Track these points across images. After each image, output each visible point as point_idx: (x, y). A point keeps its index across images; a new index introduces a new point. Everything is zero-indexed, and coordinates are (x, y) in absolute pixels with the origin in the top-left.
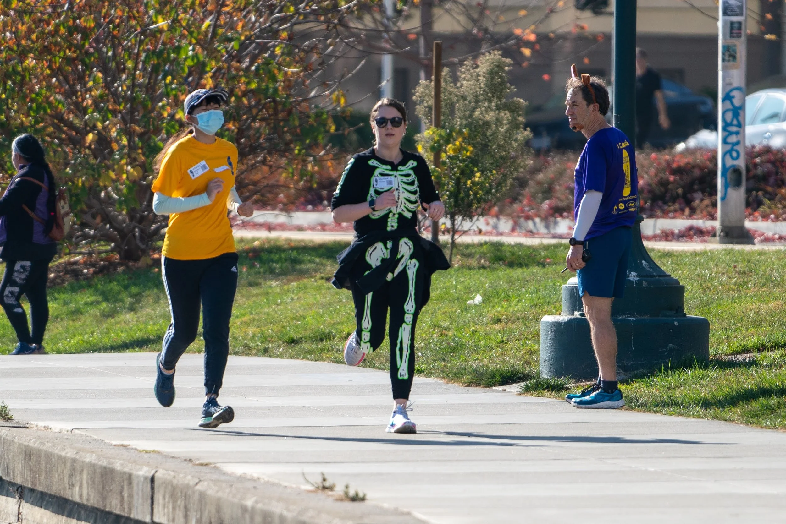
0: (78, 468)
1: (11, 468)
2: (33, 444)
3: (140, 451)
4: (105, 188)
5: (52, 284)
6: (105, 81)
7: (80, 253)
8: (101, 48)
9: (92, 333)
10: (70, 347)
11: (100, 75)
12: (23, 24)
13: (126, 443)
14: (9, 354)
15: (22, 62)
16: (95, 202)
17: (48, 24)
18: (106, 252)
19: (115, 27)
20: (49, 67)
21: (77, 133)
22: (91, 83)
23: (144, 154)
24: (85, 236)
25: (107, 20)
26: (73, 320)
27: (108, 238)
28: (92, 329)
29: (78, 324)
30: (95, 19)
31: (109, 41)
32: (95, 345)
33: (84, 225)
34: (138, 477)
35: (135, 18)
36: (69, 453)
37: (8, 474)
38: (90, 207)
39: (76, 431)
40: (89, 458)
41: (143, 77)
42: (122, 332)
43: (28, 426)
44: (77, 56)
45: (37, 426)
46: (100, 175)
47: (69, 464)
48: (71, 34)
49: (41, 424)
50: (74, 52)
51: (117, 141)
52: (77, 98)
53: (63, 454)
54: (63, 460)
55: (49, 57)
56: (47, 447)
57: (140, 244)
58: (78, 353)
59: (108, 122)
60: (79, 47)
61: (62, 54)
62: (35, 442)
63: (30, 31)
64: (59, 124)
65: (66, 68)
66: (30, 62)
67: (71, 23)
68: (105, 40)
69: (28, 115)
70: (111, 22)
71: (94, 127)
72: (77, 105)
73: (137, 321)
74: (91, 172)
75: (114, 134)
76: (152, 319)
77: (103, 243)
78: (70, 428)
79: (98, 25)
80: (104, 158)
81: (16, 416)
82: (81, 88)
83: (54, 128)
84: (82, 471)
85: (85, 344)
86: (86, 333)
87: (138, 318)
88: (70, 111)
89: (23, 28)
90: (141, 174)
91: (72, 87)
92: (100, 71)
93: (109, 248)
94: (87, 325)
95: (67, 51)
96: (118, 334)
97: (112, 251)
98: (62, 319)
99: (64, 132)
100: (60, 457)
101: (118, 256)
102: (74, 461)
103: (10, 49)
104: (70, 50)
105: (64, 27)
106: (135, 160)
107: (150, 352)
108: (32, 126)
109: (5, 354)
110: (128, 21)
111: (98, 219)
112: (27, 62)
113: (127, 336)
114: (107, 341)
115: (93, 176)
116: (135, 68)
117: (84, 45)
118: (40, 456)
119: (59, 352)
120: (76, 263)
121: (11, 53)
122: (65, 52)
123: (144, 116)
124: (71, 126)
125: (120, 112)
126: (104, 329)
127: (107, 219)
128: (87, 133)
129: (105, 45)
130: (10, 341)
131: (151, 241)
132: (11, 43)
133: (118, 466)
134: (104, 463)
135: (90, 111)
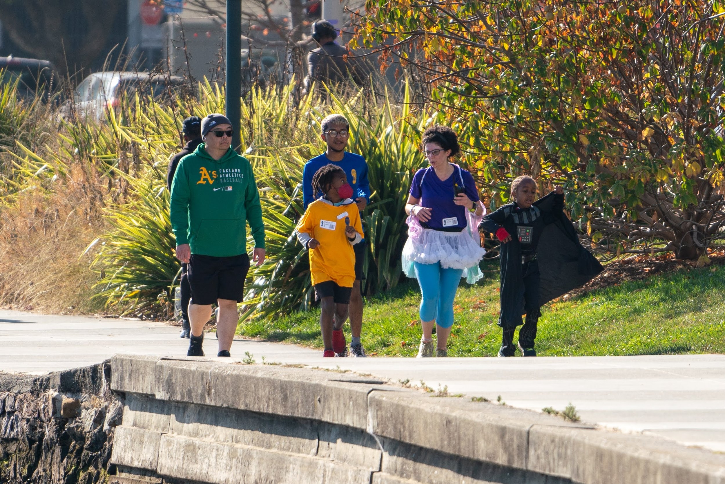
0: (652, 468)
1: (581, 469)
2: (604, 445)
3: (715, 453)
4: (662, 183)
5: (606, 284)
6: (663, 74)
7: (634, 252)
8: (658, 39)
9: (650, 334)
10: (627, 349)
11: (657, 67)
12: (577, 15)
13: (699, 444)
14: (564, 356)
15: (576, 52)
16: (650, 199)
17: (604, 14)
18: (662, 250)
19: (673, 17)
20: (606, 59)
21: (632, 128)
22: (647, 75)
23: (703, 149)
24: (641, 234)
25: (665, 10)
26: (630, 321)
27: (664, 237)
28: (650, 331)
29: (634, 325)
30: (653, 9)
31: (666, 32)
32: (653, 347)
33: (639, 222)
34: (715, 478)
35: (694, 7)
36: (642, 454)
37: (578, 475)
38: (645, 204)
39: (648, 433)
40: (664, 459)
41: (702, 69)
42: (681, 333)
43: (596, 427)
44: (633, 48)
45: (605, 427)
46: (656, 171)
47: (642, 466)
48: (628, 25)
49: (610, 426)
50: (630, 43)
51: (674, 136)
52: (632, 91)
53: (636, 455)
54: (635, 461)
55: (605, 49)
56: (619, 448)
57: (697, 243)
58: (636, 355)
59: (665, 116)
60: (635, 38)
61: (618, 45)
62: (606, 443)
63: (585, 22)
64: (614, 118)
65: (623, 60)
66: (584, 53)
67: (628, 13)
68: (662, 31)
69: (582, 108)
70: (670, 11)
71: (651, 121)
72: (633, 98)
73: (695, 322)
74: (648, 167)
75: (671, 128)
76: (712, 320)
77: (658, 241)
78: (640, 429)
79: (656, 15)
80: (661, 153)
81: (583, 418)
82: (637, 79)
83: (609, 122)
84: (655, 473)
85: (643, 346)
86: (644, 335)
87: (697, 318)
88: (625, 104)
89: (577, 19)
90: (699, 170)
91: (627, 79)
92: (657, 63)
93: (665, 246)
94: (644, 326)
95: (624, 42)
96: (677, 335)
97: (667, 250)
98: (617, 320)
99: (619, 126)
100: (632, 459)
101: (674, 255)
102: (647, 462)
103: (565, 40)
104: (626, 41)
105: (620, 18)
106: (693, 155)
107: (712, 353)
108: (586, 120)
109: (561, 355)
110: (686, 11)
111: (655, 217)
112: (581, 53)
113: (687, 337)
114: (666, 343)
115: (650, 171)
116: (694, 59)
117: (641, 37)
118: (611, 457)
119: (616, 354)
120: (629, 262)
121: (566, 44)
122: (621, 43)
123: (702, 109)
124: (627, 120)
125: (677, 105)
126: (662, 330)
127: (664, 216)
128: (644, 128)
129: (661, 35)
130: (565, 343)
131: (709, 239)
132: (565, 34)
133: (694, 467)
134: (679, 464)
135: (646, 104)
